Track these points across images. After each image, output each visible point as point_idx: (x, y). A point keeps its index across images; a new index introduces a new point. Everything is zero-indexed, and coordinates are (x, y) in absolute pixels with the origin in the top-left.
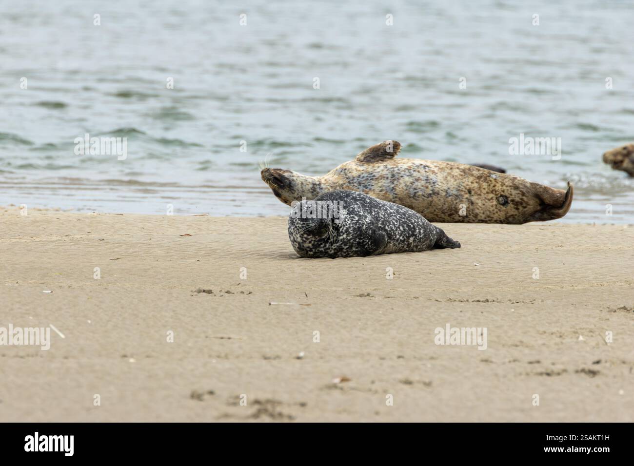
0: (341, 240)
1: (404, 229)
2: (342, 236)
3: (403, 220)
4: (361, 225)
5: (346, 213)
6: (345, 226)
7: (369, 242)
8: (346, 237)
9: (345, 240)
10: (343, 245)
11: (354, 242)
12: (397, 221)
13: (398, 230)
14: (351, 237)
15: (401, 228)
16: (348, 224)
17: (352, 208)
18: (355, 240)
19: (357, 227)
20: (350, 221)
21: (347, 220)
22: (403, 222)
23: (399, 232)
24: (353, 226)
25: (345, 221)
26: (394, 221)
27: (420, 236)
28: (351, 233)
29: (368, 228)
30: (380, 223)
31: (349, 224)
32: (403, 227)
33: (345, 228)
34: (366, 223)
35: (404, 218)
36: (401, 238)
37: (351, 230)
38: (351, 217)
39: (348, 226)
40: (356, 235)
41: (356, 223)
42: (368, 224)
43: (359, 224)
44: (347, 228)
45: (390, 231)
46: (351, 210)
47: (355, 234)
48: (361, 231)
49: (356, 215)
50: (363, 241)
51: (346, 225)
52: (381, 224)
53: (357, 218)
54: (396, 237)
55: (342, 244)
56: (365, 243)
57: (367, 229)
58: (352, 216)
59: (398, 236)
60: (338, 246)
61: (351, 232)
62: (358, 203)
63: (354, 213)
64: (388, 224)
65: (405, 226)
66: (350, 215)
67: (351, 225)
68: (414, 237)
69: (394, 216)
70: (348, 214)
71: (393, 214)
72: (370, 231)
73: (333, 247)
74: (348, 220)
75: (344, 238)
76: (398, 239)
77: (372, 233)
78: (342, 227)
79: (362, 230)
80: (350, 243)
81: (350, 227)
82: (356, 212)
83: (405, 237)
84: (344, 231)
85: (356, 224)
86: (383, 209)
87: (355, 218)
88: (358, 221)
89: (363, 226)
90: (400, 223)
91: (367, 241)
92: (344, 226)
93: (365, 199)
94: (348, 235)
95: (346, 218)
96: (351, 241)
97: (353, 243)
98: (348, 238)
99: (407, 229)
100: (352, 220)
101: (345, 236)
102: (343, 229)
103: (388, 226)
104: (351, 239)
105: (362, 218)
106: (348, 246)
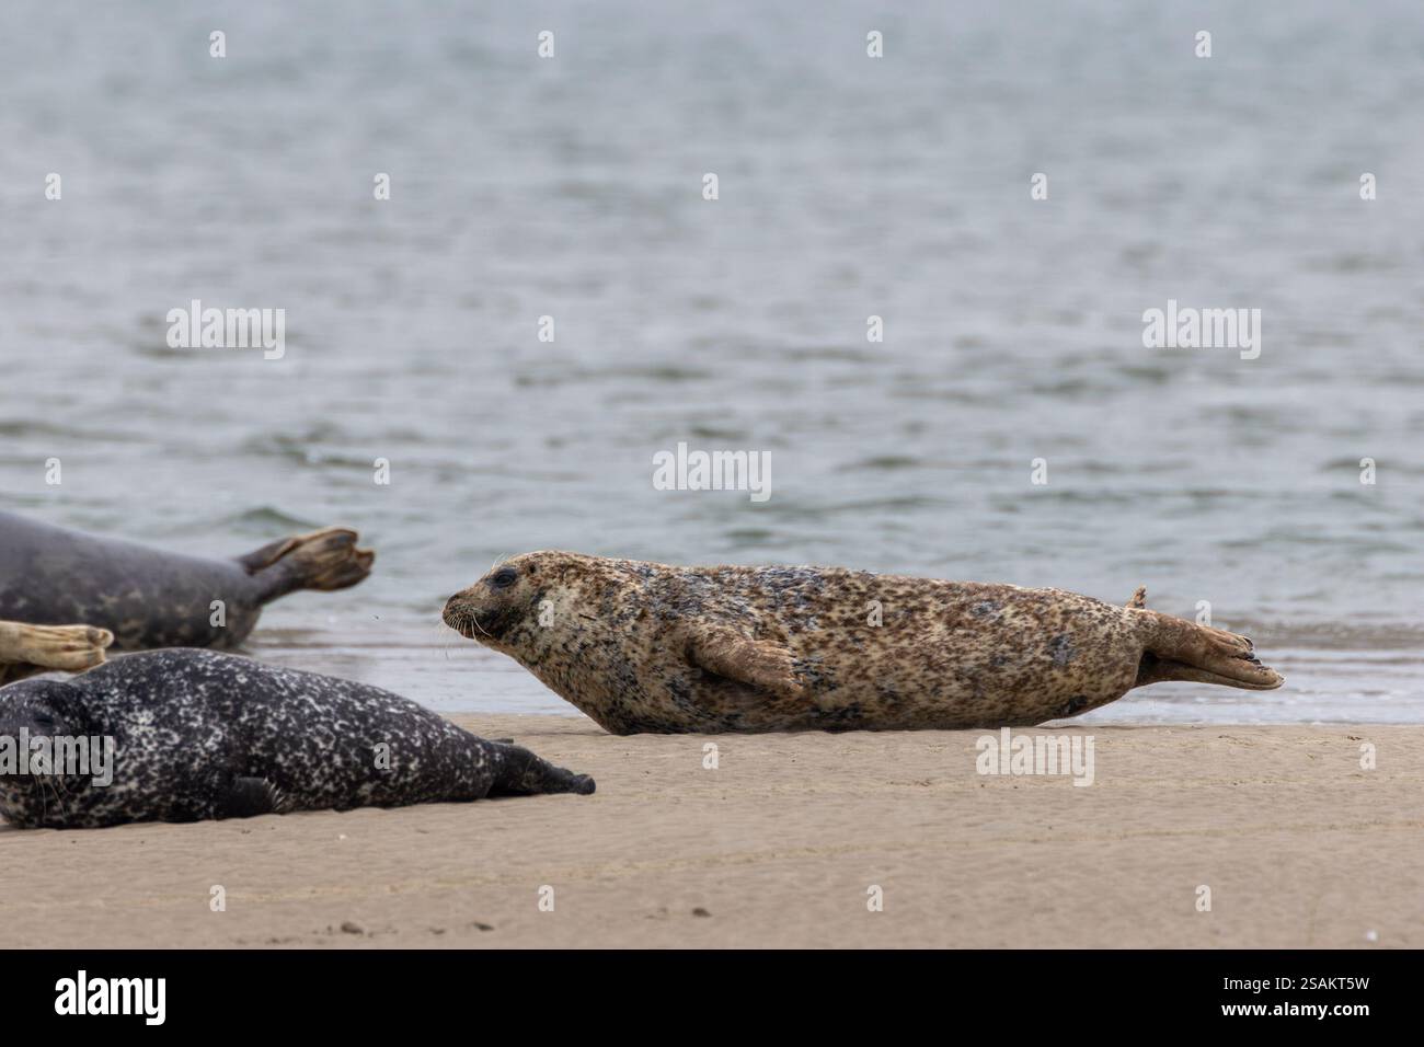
0: (121, 795)
1: (347, 764)
2: (125, 783)
3: (352, 735)
4: (186, 759)
5: (149, 722)
6: (135, 758)
7: (208, 806)
8: (139, 788)
9: (135, 796)
10: (128, 810)
11: (164, 804)
12: (327, 739)
13: (325, 764)
14: (154, 789)
15: (338, 760)
16: (146, 753)
17: (172, 706)
18: (166, 799)
19: (172, 763)
20: (155, 744)
21: (144, 741)
22: (350, 743)
23: (327, 770)
24: (160, 761)
25: (140, 745)
26: (317, 740)
27: (402, 780)
28: (153, 778)
29: (210, 767)
30: (259, 745)
31: (151, 754)
32: (344, 755)
33: (134, 764)
34: (203, 753)
35: (356, 729)
36: (330, 787)
37: (153, 771)
38: (161, 735)
39: (144, 759)
40: (170, 785)
41: (172, 752)
42: (212, 754)
43: (181, 757)
44: (143, 766)
45: (289, 768)
46: (166, 712)
47: (167, 781)
48: (185, 775)
49: (176, 729)
50: (191, 803)
51: (141, 755)
52: (262, 749)
53: (176, 739)
54: (308, 784)
55: (124, 806)
56: (195, 809)
57: (204, 770)
58: (163, 730)
59: (316, 783)
60: (110, 811)
61: (154, 774)
62: (201, 687)
63: (172, 723)
64: (288, 749)
65: (352, 752)
66: (158, 728)
67: (157, 757)
68: (378, 782)
69: (324, 724)
70: (153, 724)
71: (322, 719)
72: (216, 777)
73: (92, 812)
74: (150, 743)
75: (130, 792)
76: (317, 789)
77: (221, 781)
78: (127, 761)
79: (188, 773)
80: (150, 805)
81: (151, 763)
82: (179, 718)
83: (344, 784)
84: (130, 771)
85: (171, 754)
86: (289, 706)
87: (171, 739)
88: (177, 747)
89: (192, 760)
90: (336, 745)
91: (204, 803)
92: (133, 757)
93: (232, 674)
94: (142, 784)
95: (144, 734)
96: (156, 800)
97: (159, 806)
98: (145, 791)
99: (358, 760)
100: (162, 743)
101: (133, 785)
102: (127, 767)
103: (286, 756)
104: (152, 795)
105: (195, 738)
106: (144, 813)
